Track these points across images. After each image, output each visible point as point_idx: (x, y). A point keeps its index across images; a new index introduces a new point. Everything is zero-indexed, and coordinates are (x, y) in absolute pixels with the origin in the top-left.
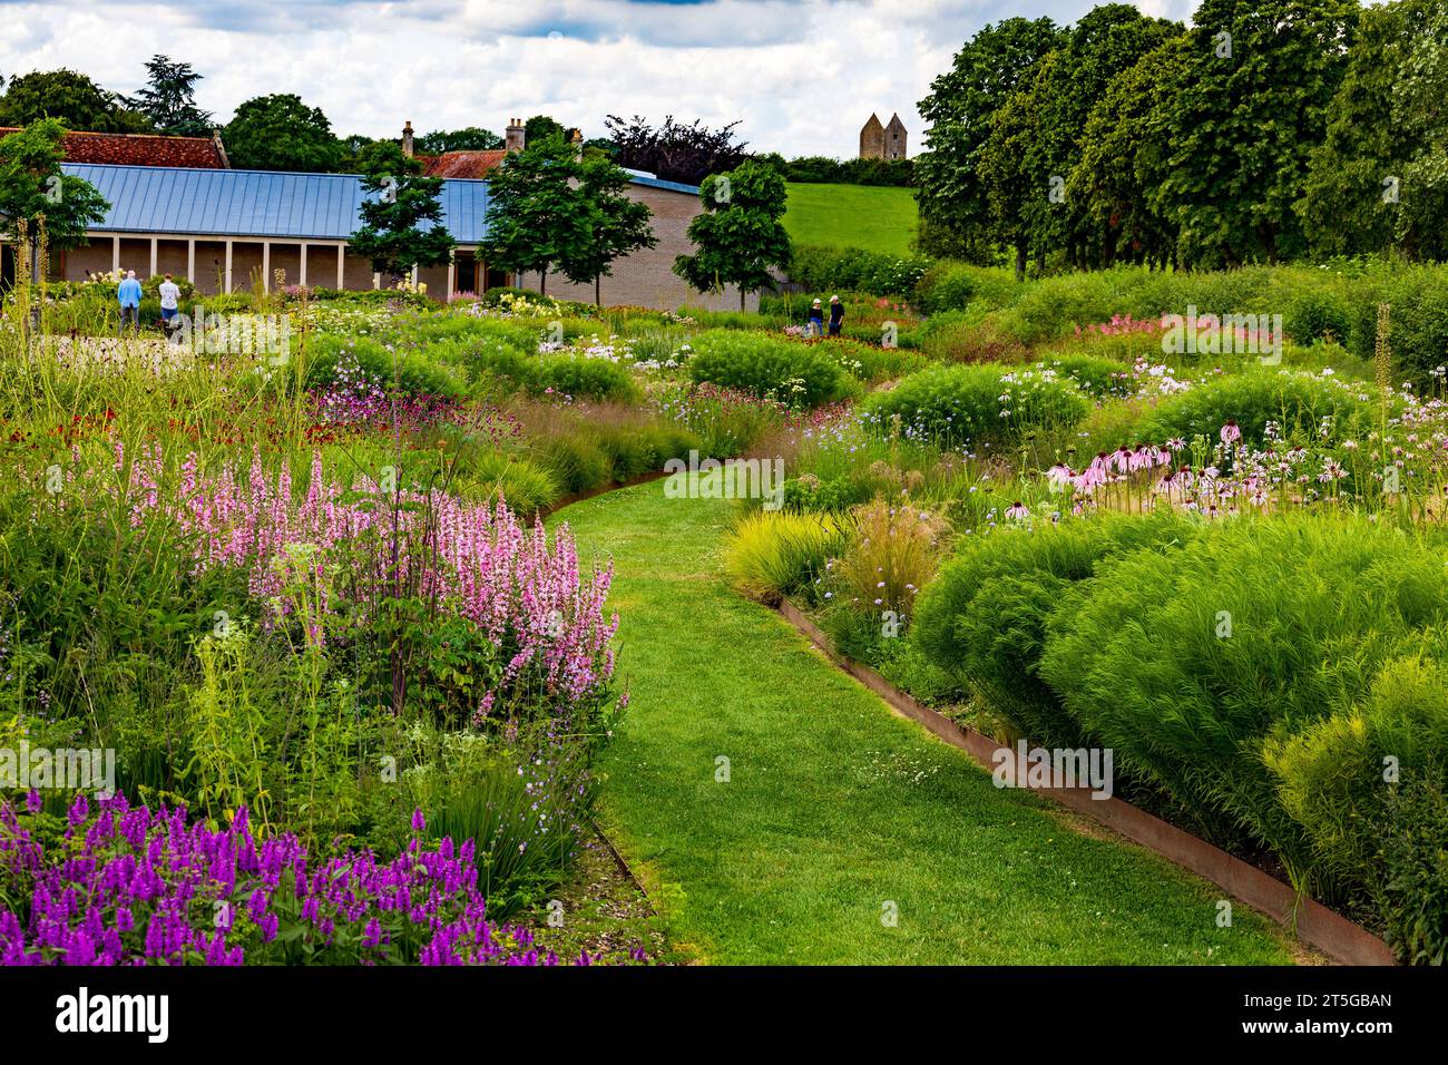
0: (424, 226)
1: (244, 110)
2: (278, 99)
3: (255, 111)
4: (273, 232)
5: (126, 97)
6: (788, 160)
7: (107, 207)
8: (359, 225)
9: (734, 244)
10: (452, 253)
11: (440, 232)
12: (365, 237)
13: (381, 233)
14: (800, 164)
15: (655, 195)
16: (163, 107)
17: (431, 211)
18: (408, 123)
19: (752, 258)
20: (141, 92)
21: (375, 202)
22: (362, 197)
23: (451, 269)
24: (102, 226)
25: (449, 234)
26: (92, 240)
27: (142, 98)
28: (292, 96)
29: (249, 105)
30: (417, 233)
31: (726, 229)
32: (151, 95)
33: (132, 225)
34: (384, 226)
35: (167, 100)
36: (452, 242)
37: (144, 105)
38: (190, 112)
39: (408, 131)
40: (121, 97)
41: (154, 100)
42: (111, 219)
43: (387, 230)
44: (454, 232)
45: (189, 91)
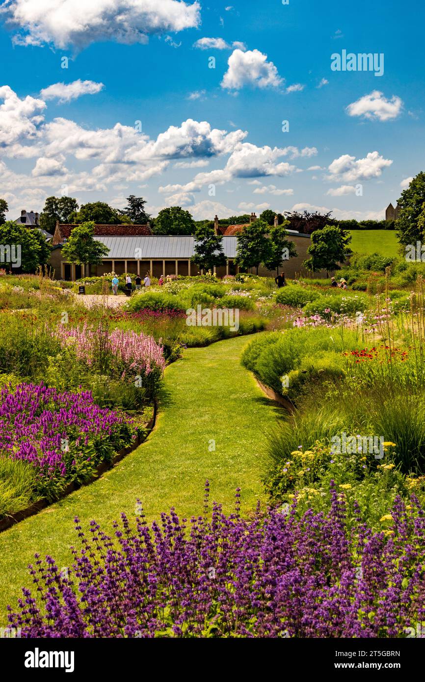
0: (216, 253)
1: (161, 213)
2: (173, 209)
3: (165, 213)
4: (166, 257)
5: (121, 210)
6: (359, 222)
7: (109, 250)
8: (195, 253)
9: (324, 255)
10: (227, 261)
11: (222, 255)
12: (197, 258)
13: (202, 255)
14: (363, 223)
15: (298, 239)
16: (134, 213)
17: (219, 247)
18: (216, 216)
19: (330, 260)
20: (126, 208)
21: (200, 245)
22: (196, 244)
23: (227, 267)
24: (106, 257)
25: (225, 255)
26: (103, 262)
27: (126, 210)
28: (178, 207)
29: (164, 211)
30: (214, 256)
31: (321, 250)
32: (129, 209)
33: (118, 256)
34: (202, 253)
35: (135, 211)
36: (226, 258)
37: (127, 213)
38: (143, 214)
39: (216, 219)
40: (119, 210)
41: (130, 211)
42: (110, 255)
43: (204, 255)
44: (227, 255)
45: (142, 207)
